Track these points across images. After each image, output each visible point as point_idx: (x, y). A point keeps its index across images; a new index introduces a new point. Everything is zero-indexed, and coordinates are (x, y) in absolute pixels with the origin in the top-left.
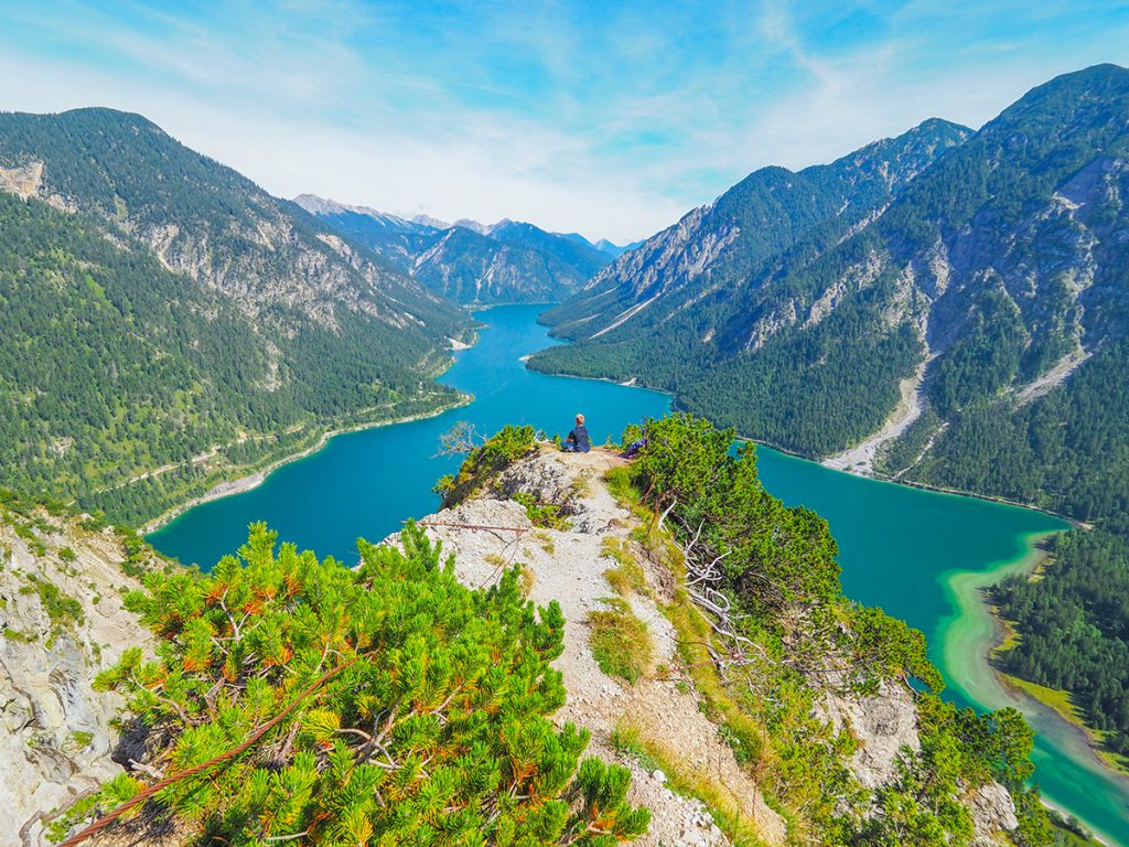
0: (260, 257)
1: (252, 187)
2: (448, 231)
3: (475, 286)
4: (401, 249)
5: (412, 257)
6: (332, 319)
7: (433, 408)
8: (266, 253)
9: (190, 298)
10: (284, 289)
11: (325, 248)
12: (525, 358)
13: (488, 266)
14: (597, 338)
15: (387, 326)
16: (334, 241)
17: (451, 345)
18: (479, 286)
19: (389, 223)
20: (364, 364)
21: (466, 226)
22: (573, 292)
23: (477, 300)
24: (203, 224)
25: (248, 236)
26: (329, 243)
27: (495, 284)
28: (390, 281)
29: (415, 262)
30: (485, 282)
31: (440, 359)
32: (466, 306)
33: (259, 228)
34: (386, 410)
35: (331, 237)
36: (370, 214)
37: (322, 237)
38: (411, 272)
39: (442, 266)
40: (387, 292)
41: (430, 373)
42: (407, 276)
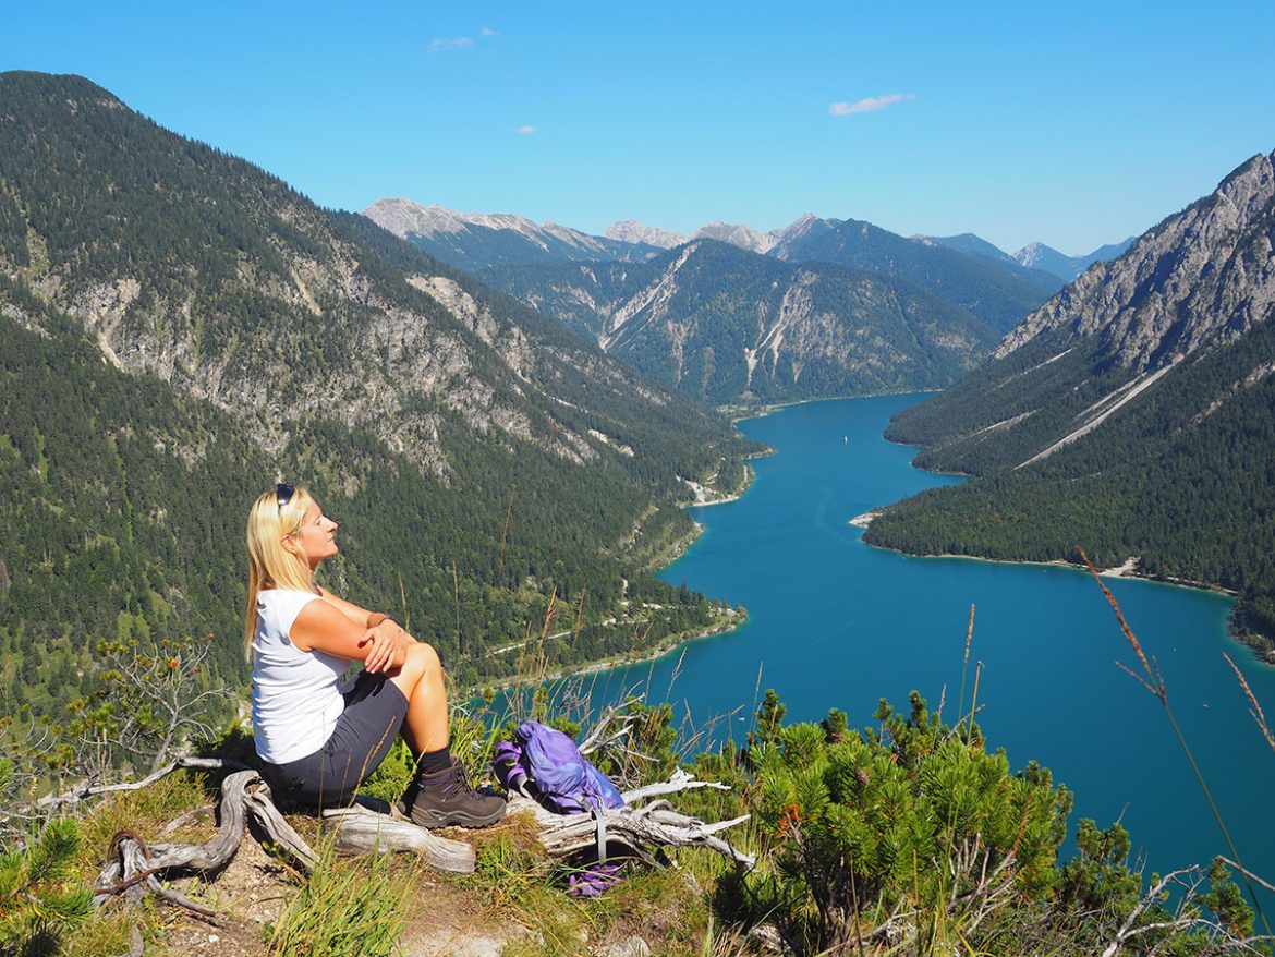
0: (293, 329)
1: (281, 193)
2: (679, 251)
3: (743, 362)
4: (583, 297)
5: (605, 311)
6: (433, 451)
7: (651, 642)
8: (305, 321)
9: (156, 421)
10: (338, 393)
11: (424, 305)
12: (862, 521)
13: (772, 317)
14: (1033, 466)
15: (552, 459)
16: (441, 289)
17: (692, 496)
18: (752, 362)
19: (555, 243)
20: (503, 546)
21: (721, 238)
22: (969, 365)
23: (748, 395)
24: (185, 273)
25: (272, 289)
26: (432, 293)
27: (786, 357)
28: (557, 363)
29: (610, 321)
30: (765, 354)
31: (668, 528)
32: (724, 409)
33: (293, 273)
34: (549, 646)
35: (437, 281)
36: (517, 227)
37: (418, 283)
38: (603, 343)
39: (670, 325)
40: (553, 389)
41: (645, 560)
42: (595, 350)
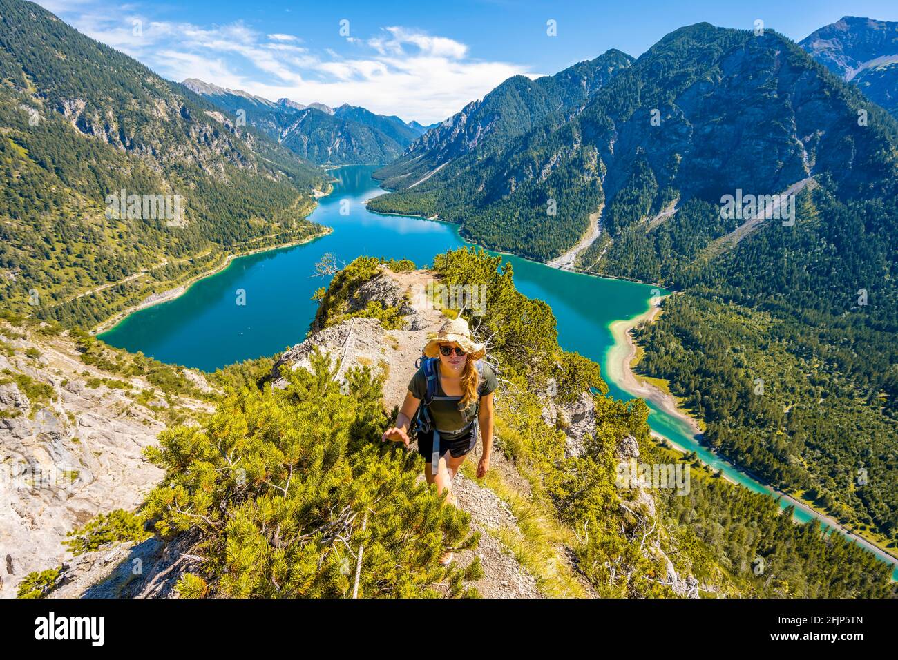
0: (160, 127)
1: (147, 72)
2: (303, 112)
3: (327, 151)
4: (271, 124)
5: (280, 130)
6: (224, 175)
7: (304, 237)
8: (163, 122)
9: (104, 158)
10: (182, 152)
11: (213, 121)
12: (365, 202)
13: (335, 138)
14: (412, 188)
15: (265, 179)
16: (219, 116)
17: (314, 194)
18: (330, 152)
19: (260, 104)
20: (251, 207)
21: (318, 108)
22: (395, 157)
23: (329, 162)
24: (107, 100)
25: (147, 111)
26: (215, 118)
27: (341, 151)
28: (265, 147)
29: (282, 133)
30: (334, 149)
31: (307, 203)
32: (322, 166)
33: (156, 104)
34: (270, 239)
35: (216, 113)
36: (244, 96)
37: (209, 113)
38: (280, 141)
39: (302, 137)
40: (263, 156)
41: (300, 213)
42: (278, 144)
